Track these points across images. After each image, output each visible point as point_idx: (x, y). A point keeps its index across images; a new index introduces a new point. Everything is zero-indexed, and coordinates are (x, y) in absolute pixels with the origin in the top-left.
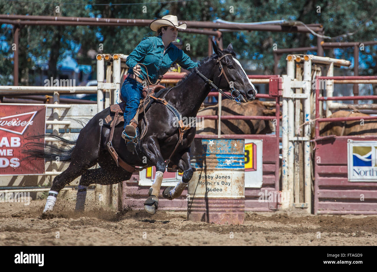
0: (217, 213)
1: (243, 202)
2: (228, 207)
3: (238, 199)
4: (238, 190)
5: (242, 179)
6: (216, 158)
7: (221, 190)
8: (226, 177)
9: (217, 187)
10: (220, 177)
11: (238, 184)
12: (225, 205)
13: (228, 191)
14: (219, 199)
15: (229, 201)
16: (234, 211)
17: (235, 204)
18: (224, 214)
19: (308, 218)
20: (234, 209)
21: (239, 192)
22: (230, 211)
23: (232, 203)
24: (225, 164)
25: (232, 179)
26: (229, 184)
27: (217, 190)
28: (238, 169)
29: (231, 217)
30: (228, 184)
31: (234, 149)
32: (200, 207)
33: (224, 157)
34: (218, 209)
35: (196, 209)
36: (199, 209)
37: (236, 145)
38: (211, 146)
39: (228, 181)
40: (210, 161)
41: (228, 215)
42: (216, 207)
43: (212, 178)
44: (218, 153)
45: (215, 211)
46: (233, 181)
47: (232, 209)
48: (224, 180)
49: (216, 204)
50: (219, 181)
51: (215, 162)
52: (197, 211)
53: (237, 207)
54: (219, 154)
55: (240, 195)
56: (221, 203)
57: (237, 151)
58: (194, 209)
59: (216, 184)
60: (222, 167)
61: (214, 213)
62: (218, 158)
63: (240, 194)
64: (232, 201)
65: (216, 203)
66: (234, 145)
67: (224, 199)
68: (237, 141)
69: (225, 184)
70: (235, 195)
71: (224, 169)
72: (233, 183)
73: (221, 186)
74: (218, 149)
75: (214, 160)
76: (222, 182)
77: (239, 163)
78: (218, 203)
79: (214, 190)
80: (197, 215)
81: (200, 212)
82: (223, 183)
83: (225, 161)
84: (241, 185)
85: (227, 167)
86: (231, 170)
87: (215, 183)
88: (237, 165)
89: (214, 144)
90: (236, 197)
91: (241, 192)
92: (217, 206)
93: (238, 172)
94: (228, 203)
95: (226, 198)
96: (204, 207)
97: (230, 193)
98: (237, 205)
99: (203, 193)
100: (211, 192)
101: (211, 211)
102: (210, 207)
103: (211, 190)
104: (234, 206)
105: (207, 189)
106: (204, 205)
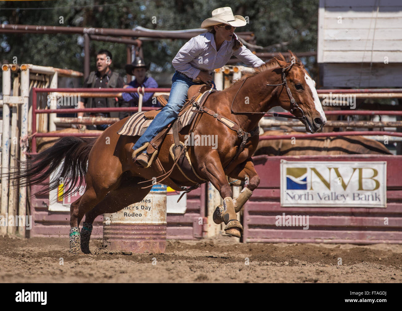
0: (136, 241)
1: (165, 228)
2: (147, 234)
3: (159, 225)
4: (159, 215)
5: (164, 203)
7: (140, 215)
8: (146, 201)
9: (136, 211)
11: (159, 208)
12: (144, 232)
14: (138, 225)
15: (149, 228)
16: (154, 239)
17: (156, 230)
18: (143, 242)
19: (237, 247)
20: (155, 237)
21: (160, 217)
22: (150, 239)
23: (152, 230)
25: (152, 203)
26: (150, 209)
27: (136, 215)
28: (159, 192)
29: (151, 245)
30: (148, 208)
32: (117, 234)
34: (136, 237)
35: (113, 236)
36: (116, 236)
39: (149, 205)
41: (148, 242)
42: (134, 234)
45: (133, 239)
46: (153, 206)
47: (152, 236)
48: (144, 204)
49: (134, 230)
50: (138, 205)
52: (113, 238)
53: (158, 234)
55: (161, 221)
56: (140, 230)
58: (110, 236)
59: (135, 208)
61: (133, 241)
63: (162, 220)
64: (152, 227)
67: (144, 225)
69: (145, 208)
70: (155, 220)
72: (154, 208)
73: (141, 211)
76: (142, 206)
77: (160, 185)
78: (137, 230)
79: (133, 215)
80: (113, 242)
81: (117, 240)
82: (143, 207)
84: (163, 210)
86: (152, 193)
87: (133, 207)
88: (158, 187)
90: (157, 222)
91: (162, 218)
92: (135, 233)
93: (160, 196)
94: (148, 230)
95: (146, 224)
96: (121, 234)
97: (150, 218)
98: (158, 233)
99: (120, 218)
100: (128, 217)
101: (130, 239)
102: (128, 234)
103: (129, 215)
104: (155, 232)
105: (125, 214)
106: (121, 231)
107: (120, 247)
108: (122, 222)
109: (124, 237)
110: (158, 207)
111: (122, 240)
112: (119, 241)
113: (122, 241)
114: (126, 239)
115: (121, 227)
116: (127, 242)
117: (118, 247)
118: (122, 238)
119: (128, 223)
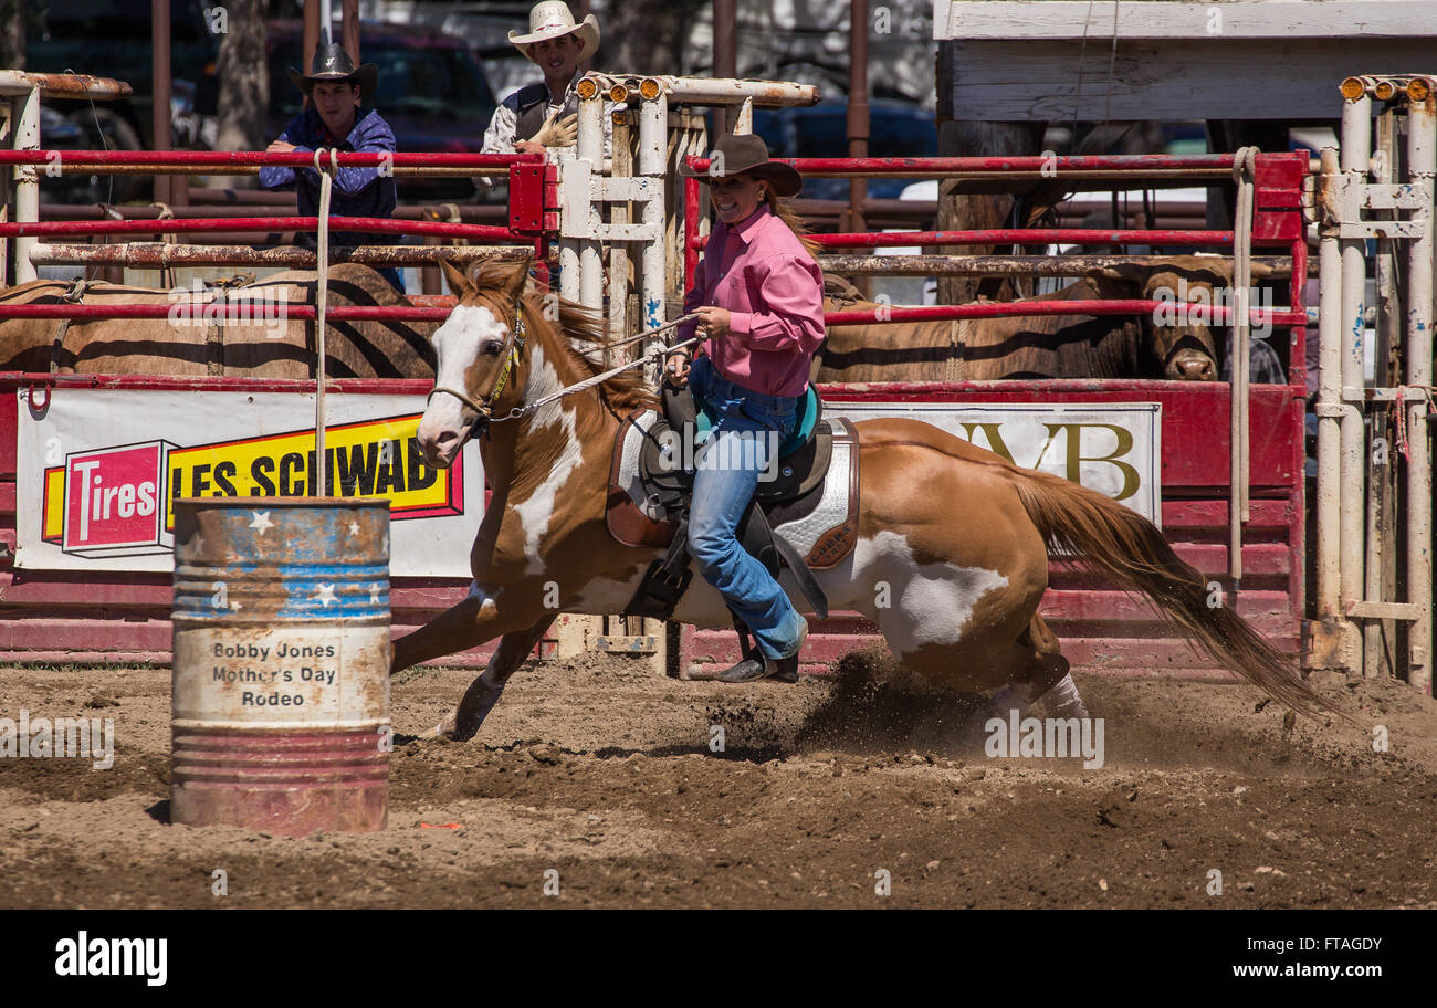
0: (283, 788)
2: (323, 765)
3: (362, 732)
4: (364, 698)
5: (379, 655)
6: (278, 580)
7: (299, 700)
8: (318, 652)
9: (283, 688)
10: (294, 652)
11: (363, 675)
12: (313, 758)
13: (327, 703)
14: (292, 734)
15: (329, 742)
16: (346, 779)
17: (352, 750)
18: (310, 790)
20: (348, 772)
21: (367, 705)
22: (331, 780)
23: (341, 749)
24: (314, 602)
25: (339, 658)
26: (331, 678)
27: (285, 700)
28: (363, 617)
29: (337, 800)
30: (326, 677)
31: (349, 542)
32: (219, 765)
33: (310, 576)
34: (285, 774)
35: (204, 771)
36: (214, 771)
37: (354, 528)
38: (262, 532)
39: (327, 664)
40: (257, 590)
41: (325, 792)
42: (278, 766)
43: (265, 654)
44: (287, 560)
45: (276, 781)
46: (343, 667)
47: (339, 771)
48: (309, 662)
49: (278, 752)
50: (292, 666)
51: (276, 595)
52: (207, 779)
53: (358, 763)
54: (292, 566)
55: (371, 717)
56: (297, 750)
57: (358, 550)
58: (196, 770)
59: (280, 676)
60: (304, 612)
61: (272, 788)
62: (289, 580)
63: (372, 713)
64: (339, 741)
66: (349, 530)
67: (310, 734)
68: (361, 511)
69: (314, 675)
70: (349, 716)
71: (309, 622)
72: (344, 673)
73: (301, 685)
74: (289, 544)
75: (273, 588)
76: (303, 669)
77: (367, 595)
78: (287, 751)
79: (273, 700)
80: (205, 793)
81: (220, 785)
82: (306, 673)
83: (315, 590)
84: (377, 677)
85: (326, 611)
86: (339, 624)
87: (274, 674)
88: (360, 603)
89: (270, 525)
90: (355, 723)
91: (374, 705)
92: (282, 760)
93: (365, 631)
94: (326, 750)
95: (317, 729)
96: (233, 765)
97: (333, 709)
98: (359, 757)
99: (229, 710)
100: (258, 709)
101: (262, 781)
102: (258, 766)
103: (261, 701)
104: (349, 757)
105: (247, 697)
106: (233, 757)
107: (228, 811)
108: (235, 724)
109: (241, 774)
110: (359, 671)
111: (238, 785)
112: (226, 788)
113: (236, 789)
114: (248, 781)
115: (232, 741)
116: (254, 794)
117: (221, 808)
118: (236, 779)
119: (255, 729)
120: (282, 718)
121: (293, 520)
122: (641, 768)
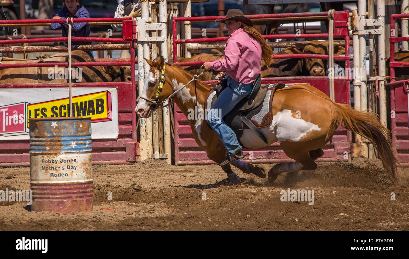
0: (63, 200)
1: (91, 186)
2: (74, 193)
3: (85, 183)
4: (85, 174)
5: (89, 161)
6: (60, 141)
7: (67, 175)
8: (72, 161)
9: (62, 171)
10: (65, 161)
11: (85, 167)
12: (71, 191)
13: (75, 175)
14: (65, 184)
15: (75, 186)
16: (81, 197)
17: (82, 189)
18: (70, 200)
20: (81, 195)
21: (86, 175)
22: (76, 197)
23: (79, 188)
24: (70, 147)
25: (78, 163)
26: (76, 168)
27: (63, 175)
28: (84, 151)
29: (78, 203)
30: (74, 168)
31: (80, 129)
32: (44, 194)
33: (69, 139)
34: (63, 196)
35: (40, 196)
36: (43, 196)
37: (81, 126)
38: (54, 127)
39: (74, 164)
40: (54, 144)
41: (75, 201)
42: (61, 194)
43: (57, 162)
44: (62, 135)
45: (61, 198)
46: (79, 165)
47: (79, 195)
48: (69, 164)
50: (64, 165)
51: (59, 145)
52: (41, 198)
53: (84, 192)
54: (64, 137)
55: (87, 179)
56: (67, 189)
57: (82, 132)
58: (38, 196)
59: (61, 168)
60: (67, 149)
61: (60, 200)
62: (63, 141)
63: (88, 178)
64: (78, 186)
65: (61, 189)
66: (79, 126)
67: (70, 184)
68: (83, 121)
69: (71, 168)
70: (81, 179)
71: (69, 153)
72: (79, 167)
73: (67, 171)
74: (62, 131)
75: (58, 143)
77: (85, 144)
78: (64, 189)
79: (59, 175)
80: (41, 202)
81: (45, 200)
82: (68, 167)
83: (70, 143)
84: (89, 167)
85: (72, 149)
86: (77, 153)
87: (59, 168)
88: (83, 147)
89: (57, 125)
90: (83, 181)
91: (88, 176)
92: (62, 192)
93: (85, 155)
94: (75, 189)
95: (72, 183)
96: (48, 194)
97: (76, 177)
98: (84, 190)
99: (47, 178)
100: (55, 178)
101: (57, 198)
102: (56, 194)
103: (56, 175)
104: (81, 191)
105: (52, 175)
106: (48, 191)
107: (47, 207)
108: (48, 182)
109: (51, 196)
110: (83, 166)
111: (50, 200)
112: (46, 201)
113: (49, 201)
114: (53, 198)
115: (48, 187)
116: (54, 202)
117: (45, 206)
118: (49, 198)
119: (54, 183)
120: (62, 180)
121: (63, 124)
122: (165, 191)
